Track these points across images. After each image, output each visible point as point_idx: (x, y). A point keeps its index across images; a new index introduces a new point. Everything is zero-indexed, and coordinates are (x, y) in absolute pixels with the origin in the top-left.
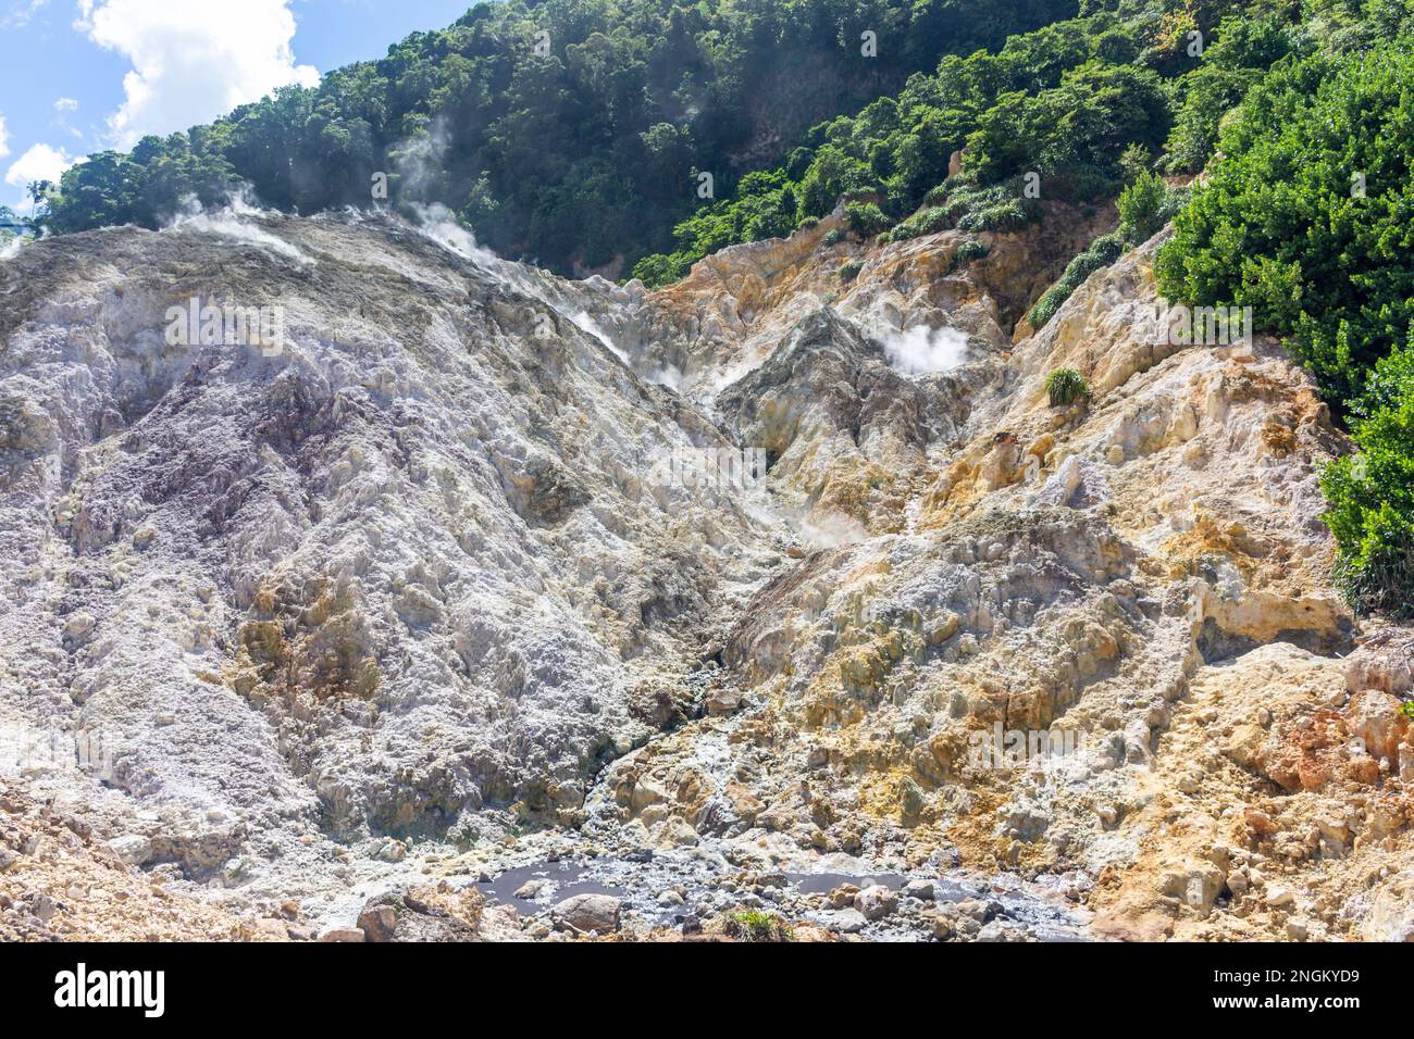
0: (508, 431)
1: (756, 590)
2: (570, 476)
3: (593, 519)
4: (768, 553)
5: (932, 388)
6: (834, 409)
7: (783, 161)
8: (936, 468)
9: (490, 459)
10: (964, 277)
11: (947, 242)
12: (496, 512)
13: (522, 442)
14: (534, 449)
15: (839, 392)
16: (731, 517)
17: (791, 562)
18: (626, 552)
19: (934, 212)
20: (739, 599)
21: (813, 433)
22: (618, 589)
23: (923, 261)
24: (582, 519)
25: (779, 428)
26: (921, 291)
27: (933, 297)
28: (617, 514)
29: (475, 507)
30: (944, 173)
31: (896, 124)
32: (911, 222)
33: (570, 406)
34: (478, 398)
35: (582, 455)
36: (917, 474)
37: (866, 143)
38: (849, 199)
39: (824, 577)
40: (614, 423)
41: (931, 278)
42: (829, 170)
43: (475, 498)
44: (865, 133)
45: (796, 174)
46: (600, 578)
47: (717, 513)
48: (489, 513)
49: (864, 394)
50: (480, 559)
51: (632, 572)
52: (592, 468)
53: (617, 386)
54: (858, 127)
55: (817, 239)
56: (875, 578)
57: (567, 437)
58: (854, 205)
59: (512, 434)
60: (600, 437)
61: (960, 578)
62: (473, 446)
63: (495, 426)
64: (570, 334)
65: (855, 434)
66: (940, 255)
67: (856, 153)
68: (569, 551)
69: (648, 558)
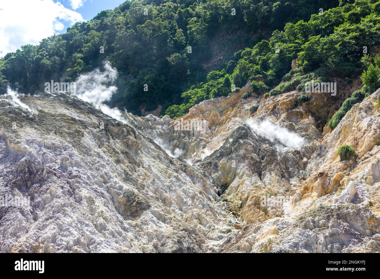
0: (115, 179)
1: (221, 244)
2: (141, 197)
3: (151, 215)
4: (226, 227)
5: (290, 155)
6: (250, 165)
7: (224, 66)
8: (295, 188)
9: (108, 191)
10: (301, 109)
11: (293, 95)
12: (111, 213)
13: (121, 184)
14: (126, 187)
15: (252, 158)
16: (209, 212)
17: (236, 231)
18: (166, 229)
19: (287, 84)
20: (215, 247)
21: (242, 176)
22: (163, 245)
23: (283, 103)
24: (147, 215)
25: (228, 174)
26: (284, 115)
27: (288, 118)
28: (162, 213)
29: (102, 212)
30: (290, 68)
31: (270, 50)
32: (278, 88)
33: (141, 168)
34: (103, 166)
35: (146, 188)
36: (287, 191)
37: (257, 58)
38: (252, 80)
39: (250, 237)
40: (159, 174)
41: (287, 110)
42: (243, 69)
43: (102, 208)
44: (257, 54)
45: (230, 71)
46: (155, 241)
47: (204, 211)
48: (108, 214)
49: (263, 158)
50: (104, 234)
51: (168, 237)
52: (151, 194)
53: (160, 159)
54: (254, 52)
55: (239, 96)
56: (272, 237)
57: (140, 181)
58: (254, 82)
59: (117, 181)
60: (154, 181)
61: (308, 236)
62: (101, 186)
63: (110, 177)
64: (140, 138)
65: (260, 175)
66: (290, 101)
67: (254, 62)
68: (142, 229)
69: (175, 231)
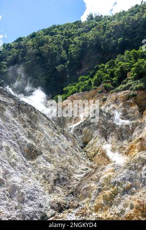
0: (23, 137)
1: (82, 176)
2: (37, 148)
3: (42, 158)
4: (85, 167)
5: (124, 127)
6: (101, 132)
7: (89, 74)
8: (125, 146)
9: (18, 143)
10: (131, 101)
11: (127, 93)
12: (19, 156)
13: (26, 139)
14: (29, 141)
15: (102, 128)
16: (76, 158)
17: (91, 169)
18: (50, 167)
19: (124, 86)
20: (78, 178)
21: (96, 138)
22: (48, 176)
23: (121, 97)
24: (40, 158)
25: (88, 136)
26: (121, 104)
27: (124, 106)
28: (49, 157)
29: (14, 155)
30: (126, 77)
31: (115, 66)
32: (118, 88)
33: (38, 131)
34: (16, 129)
35: (40, 143)
36: (121, 148)
37: (108, 70)
38: (104, 83)
39: (99, 173)
40: (48, 135)
41: (123, 101)
42: (99, 76)
43: (14, 153)
44: (108, 68)
45: (92, 77)
46: (44, 173)
47: (73, 157)
48: (17, 157)
49: (108, 128)
50: (15, 168)
51: (52, 172)
52: (43, 146)
53: (49, 126)
54: (106, 66)
55: (97, 92)
56: (111, 174)
57: (37, 138)
58: (105, 84)
59: (24, 137)
60: (45, 138)
61: (131, 174)
62: (14, 140)
63: (20, 135)
64: (38, 113)
65: (106, 138)
66: (125, 96)
67: (106, 72)
68: (37, 166)
69: (56, 168)
